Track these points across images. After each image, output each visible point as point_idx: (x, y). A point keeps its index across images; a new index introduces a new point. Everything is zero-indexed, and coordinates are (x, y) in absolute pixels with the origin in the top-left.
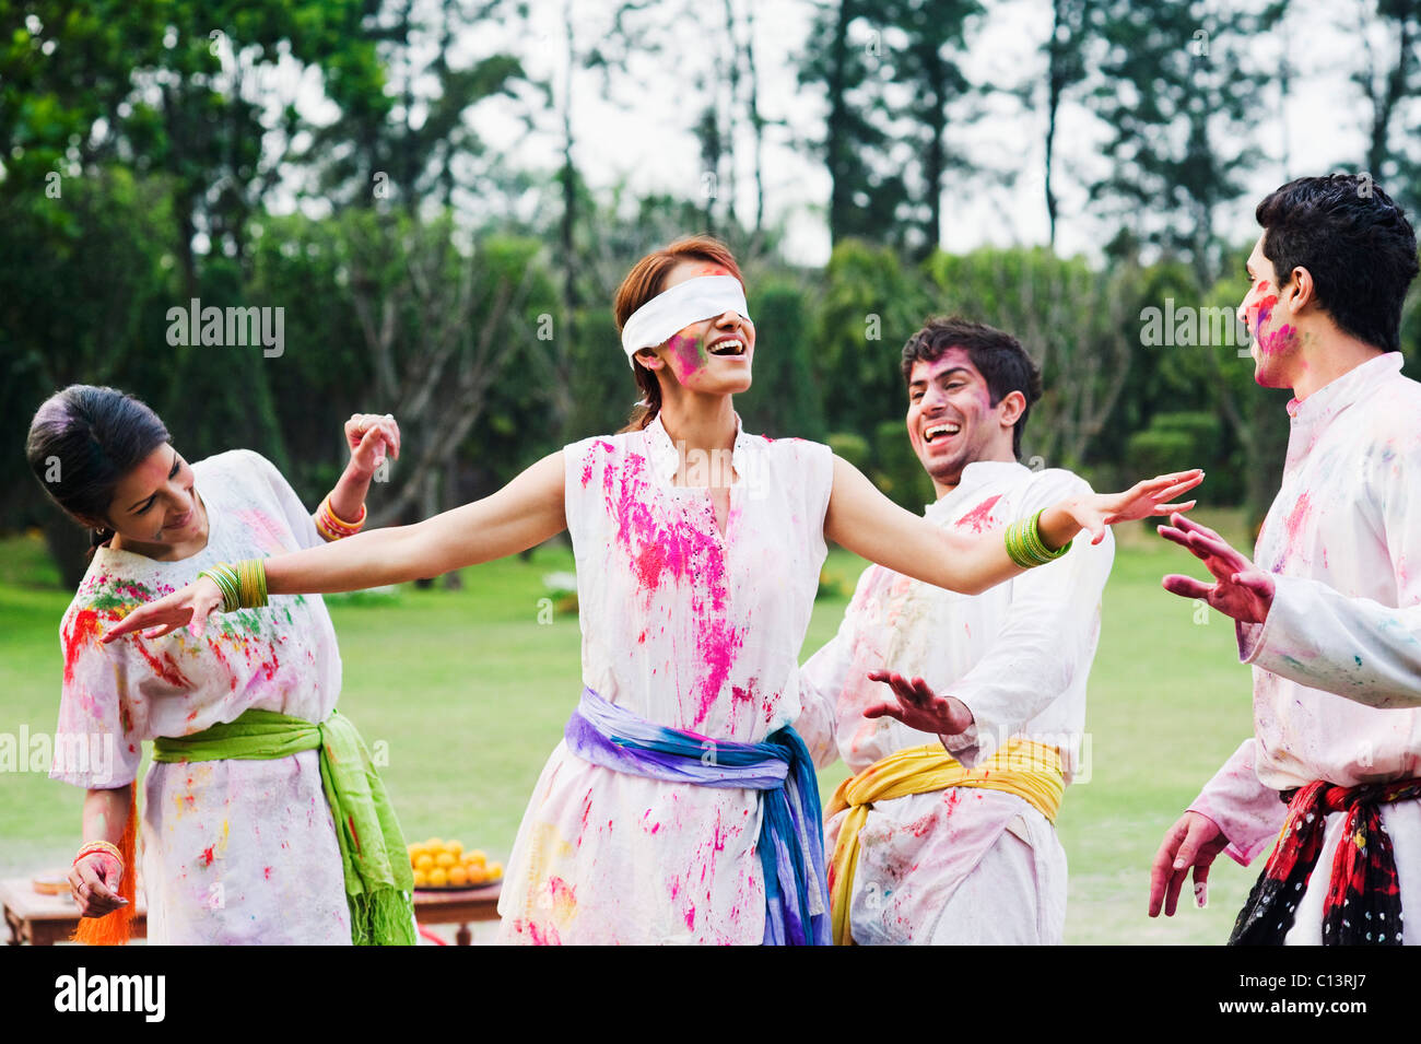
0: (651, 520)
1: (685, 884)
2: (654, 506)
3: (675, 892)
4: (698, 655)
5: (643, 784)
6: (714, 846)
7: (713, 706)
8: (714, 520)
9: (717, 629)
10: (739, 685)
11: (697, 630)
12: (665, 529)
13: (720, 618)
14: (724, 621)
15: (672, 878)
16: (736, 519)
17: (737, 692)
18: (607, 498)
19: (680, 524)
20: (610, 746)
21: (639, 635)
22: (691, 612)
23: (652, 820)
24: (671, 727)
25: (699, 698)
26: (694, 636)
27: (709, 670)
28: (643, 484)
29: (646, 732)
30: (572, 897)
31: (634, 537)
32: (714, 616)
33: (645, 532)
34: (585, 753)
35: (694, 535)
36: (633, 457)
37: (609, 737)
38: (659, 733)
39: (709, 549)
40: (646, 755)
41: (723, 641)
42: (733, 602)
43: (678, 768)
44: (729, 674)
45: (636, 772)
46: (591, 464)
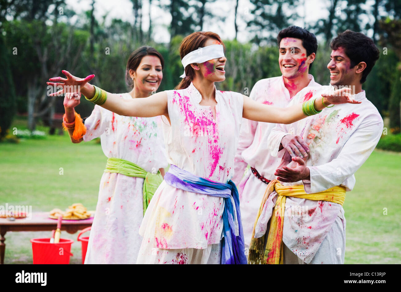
0: (194, 115)
1: (206, 225)
2: (194, 112)
3: (202, 228)
4: (210, 156)
5: (193, 194)
6: (213, 214)
7: (215, 171)
8: (212, 116)
9: (215, 148)
10: (221, 165)
11: (210, 149)
12: (199, 118)
13: (217, 145)
14: (218, 146)
15: (202, 223)
16: (218, 115)
17: (221, 167)
18: (181, 108)
19: (203, 117)
20: (183, 183)
21: (192, 150)
22: (208, 143)
23: (196, 205)
24: (202, 177)
25: (211, 169)
26: (209, 151)
27: (213, 161)
28: (190, 105)
29: (195, 179)
30: (171, 229)
31: (190, 121)
32: (215, 144)
33: (193, 119)
34: (174, 185)
35: (207, 120)
36: (185, 97)
37: (182, 180)
38: (199, 179)
39: (213, 124)
40: (195, 186)
41: (217, 152)
42: (220, 140)
43: (204, 190)
44: (219, 162)
45: (191, 191)
46: (174, 98)
